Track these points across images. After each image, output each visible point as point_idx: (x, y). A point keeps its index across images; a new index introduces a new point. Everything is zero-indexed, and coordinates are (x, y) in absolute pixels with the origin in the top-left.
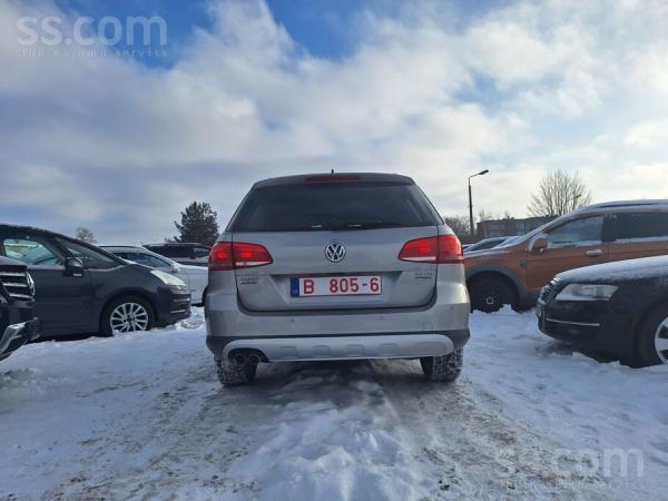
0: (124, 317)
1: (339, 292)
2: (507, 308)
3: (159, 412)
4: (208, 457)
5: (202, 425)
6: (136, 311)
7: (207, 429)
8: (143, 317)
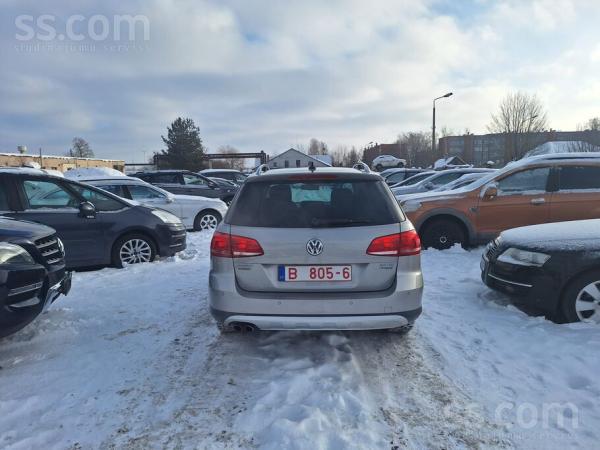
0: (131, 251)
1: (317, 279)
2: (458, 246)
3: (174, 361)
4: (218, 411)
5: (209, 376)
6: (141, 246)
7: (212, 381)
8: (147, 251)
